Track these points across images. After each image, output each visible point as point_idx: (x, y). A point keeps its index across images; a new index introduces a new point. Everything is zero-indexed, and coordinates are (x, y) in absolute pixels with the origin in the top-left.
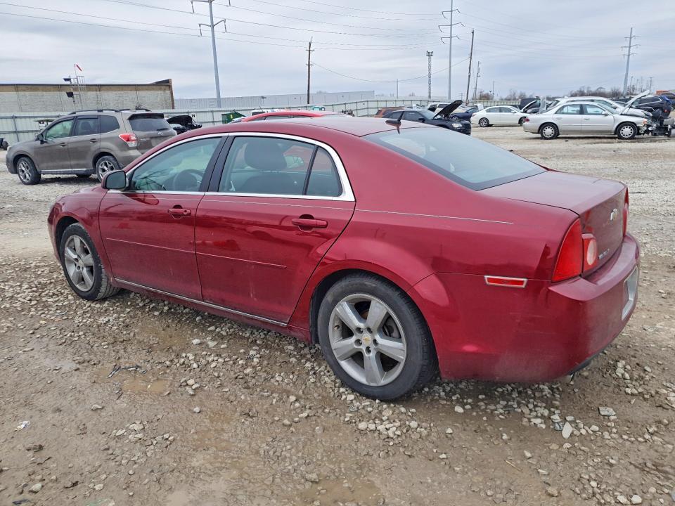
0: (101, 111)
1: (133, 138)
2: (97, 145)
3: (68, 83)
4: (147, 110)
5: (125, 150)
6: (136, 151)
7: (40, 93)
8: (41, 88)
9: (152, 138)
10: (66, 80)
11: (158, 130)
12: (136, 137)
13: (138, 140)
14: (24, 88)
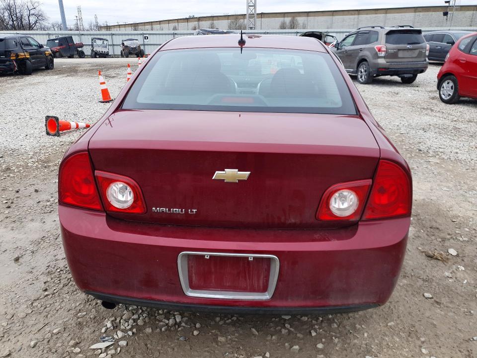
0: (374, 27)
1: (384, 49)
2: (361, 54)
3: (447, 4)
4: (411, 27)
5: (375, 59)
6: (383, 59)
7: (430, 13)
8: (432, 9)
9: (399, 50)
10: (446, 2)
11: (409, 44)
12: (386, 49)
13: (386, 51)
14: (420, 9)
